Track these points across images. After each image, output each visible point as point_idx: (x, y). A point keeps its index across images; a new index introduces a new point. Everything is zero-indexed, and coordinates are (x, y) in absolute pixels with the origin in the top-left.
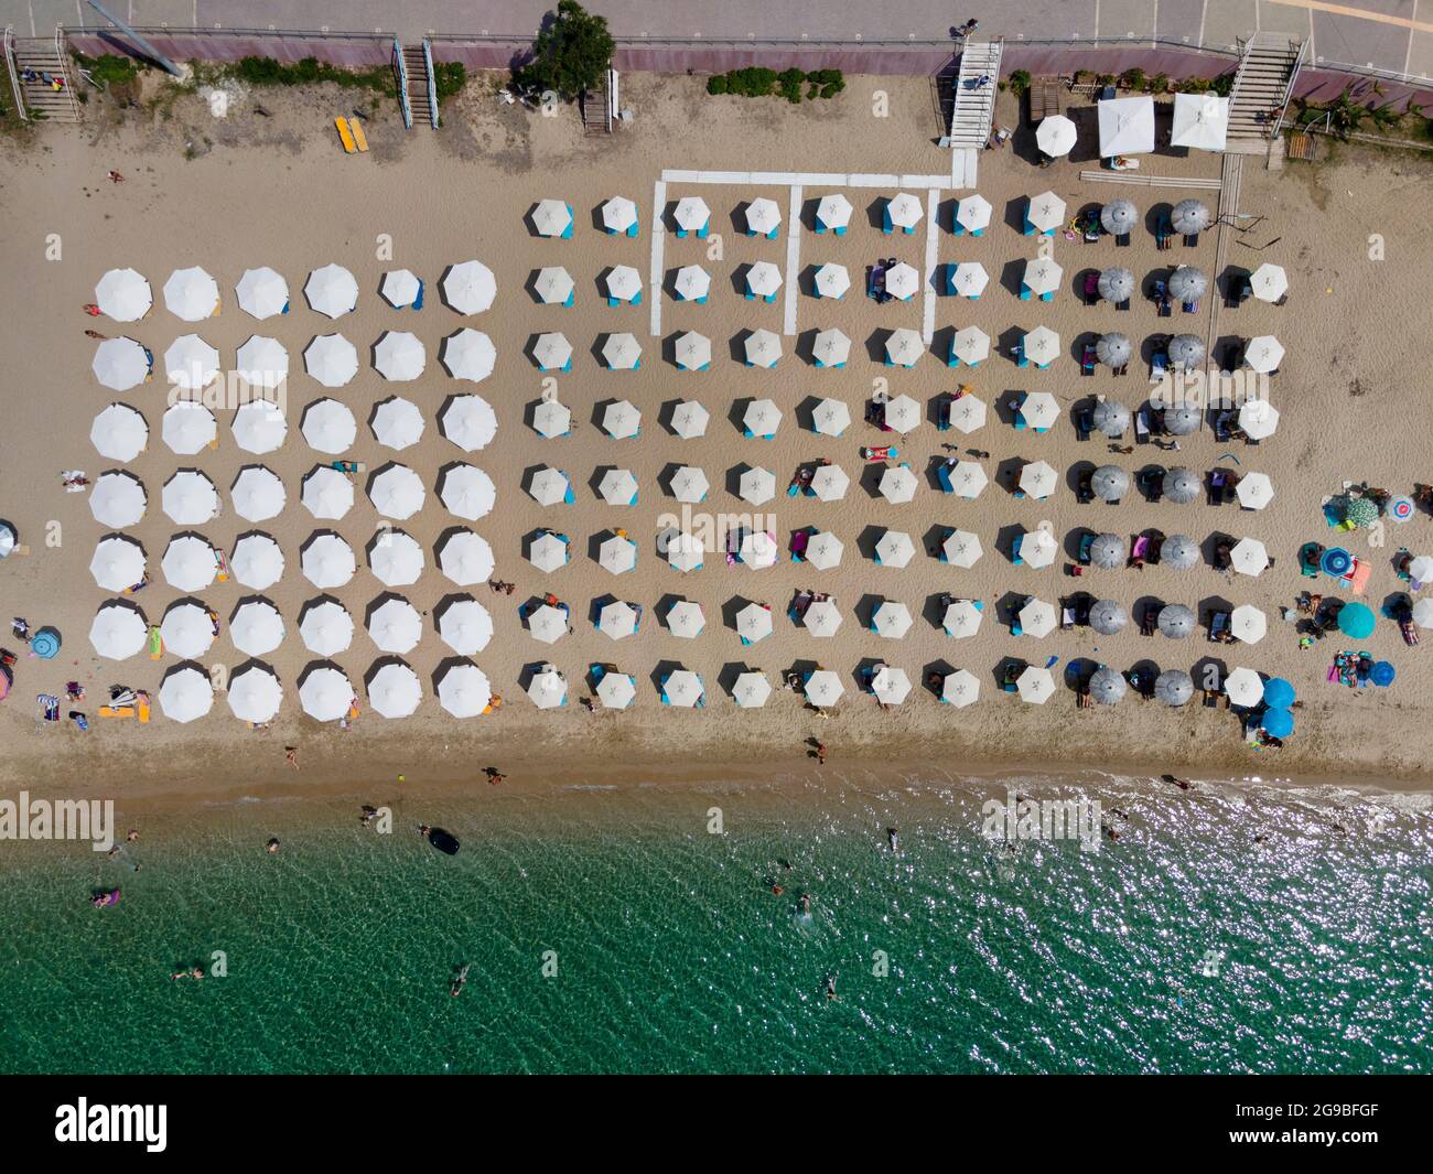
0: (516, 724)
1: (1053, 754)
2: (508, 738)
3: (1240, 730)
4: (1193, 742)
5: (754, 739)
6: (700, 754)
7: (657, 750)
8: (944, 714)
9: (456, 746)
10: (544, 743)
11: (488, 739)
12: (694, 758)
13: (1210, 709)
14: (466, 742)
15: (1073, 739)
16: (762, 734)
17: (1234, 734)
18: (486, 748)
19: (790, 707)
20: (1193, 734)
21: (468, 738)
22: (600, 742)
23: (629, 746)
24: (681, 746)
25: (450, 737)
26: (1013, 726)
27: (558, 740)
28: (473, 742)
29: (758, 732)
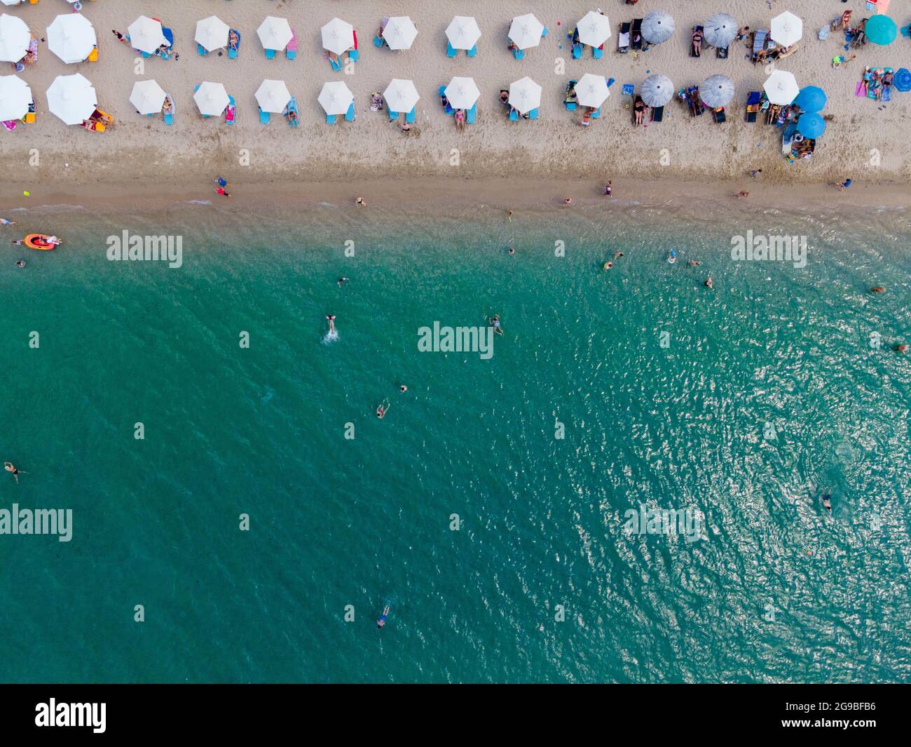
0: (130, 144)
1: (611, 171)
2: (124, 156)
3: (776, 145)
4: (735, 156)
5: (344, 159)
6: (297, 173)
7: (259, 170)
8: (514, 133)
9: (76, 164)
10: (156, 163)
11: (105, 158)
12: (294, 178)
13: (750, 125)
14: (85, 161)
15: (628, 156)
16: (352, 155)
17: (771, 148)
18: (104, 167)
19: (376, 127)
20: (735, 149)
21: (86, 157)
22: (207, 162)
23: (233, 166)
24: (280, 166)
25: (70, 156)
26: (575, 144)
27: (169, 160)
28: (91, 161)
29: (348, 152)
